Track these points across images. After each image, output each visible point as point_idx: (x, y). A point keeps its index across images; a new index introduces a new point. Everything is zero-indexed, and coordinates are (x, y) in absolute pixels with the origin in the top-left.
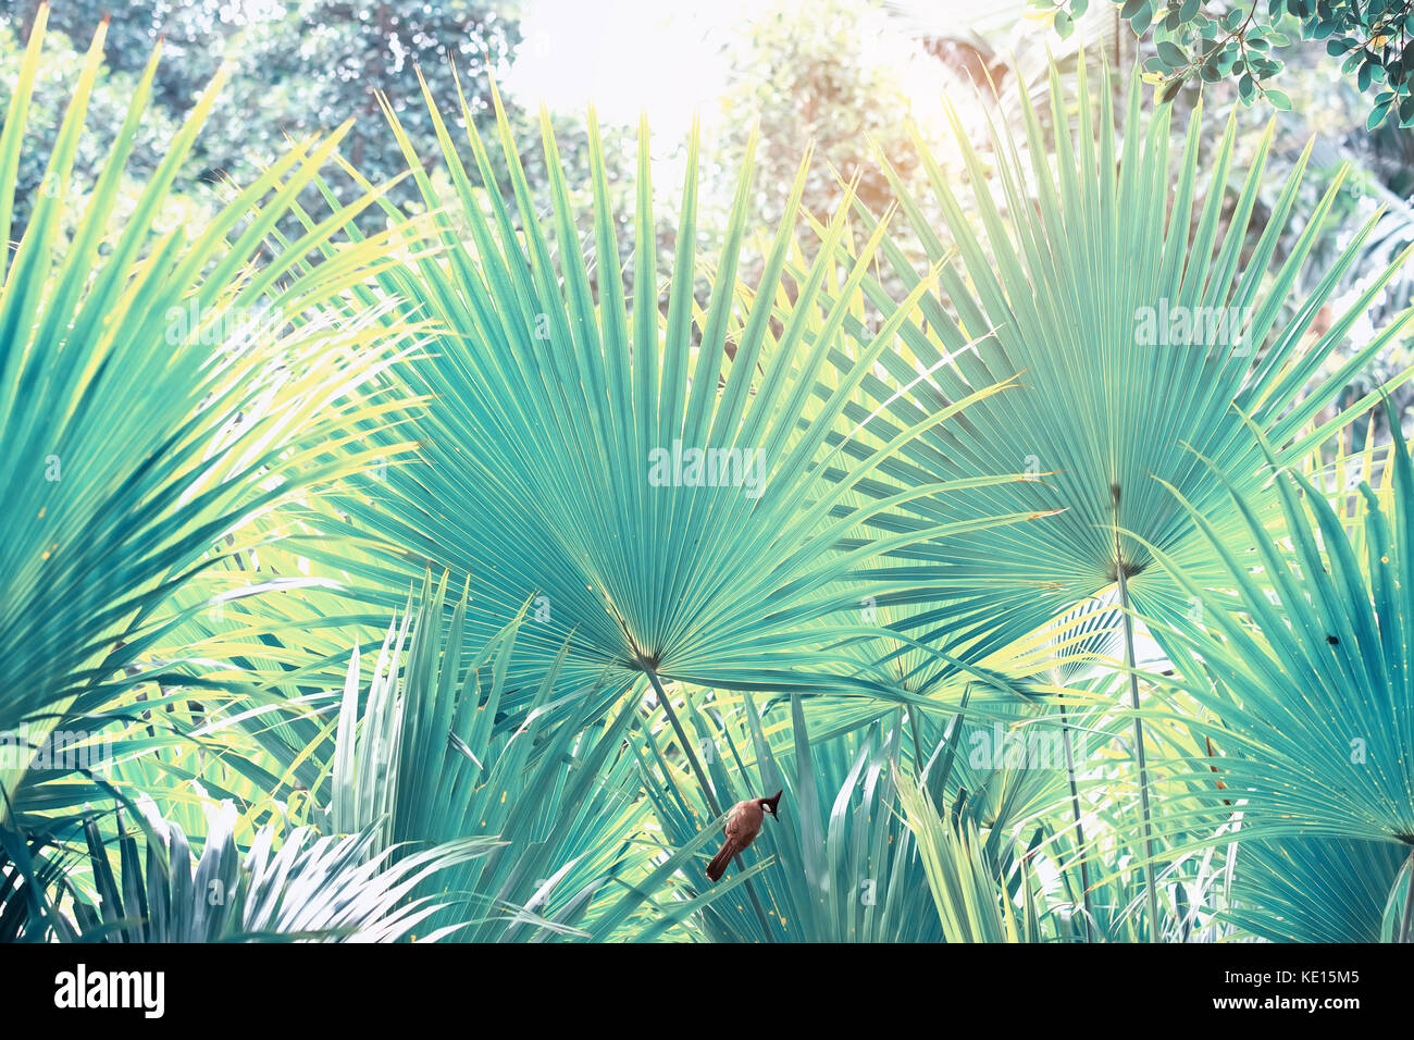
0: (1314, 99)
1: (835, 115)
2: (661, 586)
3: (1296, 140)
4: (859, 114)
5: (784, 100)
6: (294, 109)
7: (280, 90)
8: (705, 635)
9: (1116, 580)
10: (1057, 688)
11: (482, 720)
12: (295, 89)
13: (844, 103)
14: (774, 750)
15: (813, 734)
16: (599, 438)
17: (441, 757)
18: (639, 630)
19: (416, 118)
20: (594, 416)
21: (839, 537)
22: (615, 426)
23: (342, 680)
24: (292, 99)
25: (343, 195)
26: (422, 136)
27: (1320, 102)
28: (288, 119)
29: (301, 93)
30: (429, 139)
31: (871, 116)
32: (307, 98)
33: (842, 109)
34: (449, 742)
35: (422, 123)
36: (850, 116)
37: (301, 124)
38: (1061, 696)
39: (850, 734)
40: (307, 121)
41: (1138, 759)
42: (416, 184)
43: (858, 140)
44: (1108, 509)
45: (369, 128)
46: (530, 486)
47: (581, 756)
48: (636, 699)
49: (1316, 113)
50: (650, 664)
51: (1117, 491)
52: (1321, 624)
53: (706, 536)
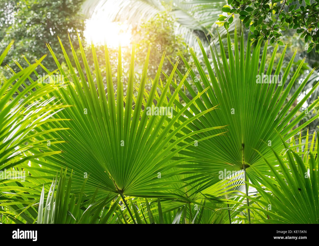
0: (292, 44)
1: (166, 48)
2: (124, 171)
3: (288, 55)
4: (173, 48)
5: (153, 44)
6: (25, 46)
7: (21, 41)
8: (136, 184)
9: (243, 169)
10: (227, 199)
11: (76, 207)
12: (25, 41)
13: (169, 45)
14: (153, 214)
15: (163, 211)
16: (107, 133)
17: (66, 217)
18: (118, 183)
19: (56, 49)
20: (106, 126)
21: (172, 156)
22: (112, 129)
23: (40, 196)
24: (24, 44)
25: (37, 69)
26: (58, 53)
27: (294, 45)
28: (23, 49)
29: (27, 42)
30: (60, 54)
31: (176, 48)
32: (28, 43)
33: (168, 46)
34: (67, 213)
35: (58, 50)
36: (170, 48)
37: (27, 50)
38: (228, 202)
39: (172, 212)
40: (28, 50)
41: (248, 219)
42: (57, 66)
43: (172, 54)
44: (241, 150)
45: (44, 52)
46: (89, 145)
47: (102, 217)
48: (117, 202)
49: (293, 48)
50: (121, 192)
51: (243, 145)
52: (297, 185)
53: (136, 159)
